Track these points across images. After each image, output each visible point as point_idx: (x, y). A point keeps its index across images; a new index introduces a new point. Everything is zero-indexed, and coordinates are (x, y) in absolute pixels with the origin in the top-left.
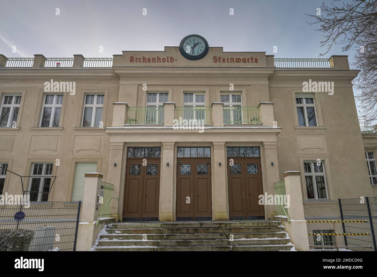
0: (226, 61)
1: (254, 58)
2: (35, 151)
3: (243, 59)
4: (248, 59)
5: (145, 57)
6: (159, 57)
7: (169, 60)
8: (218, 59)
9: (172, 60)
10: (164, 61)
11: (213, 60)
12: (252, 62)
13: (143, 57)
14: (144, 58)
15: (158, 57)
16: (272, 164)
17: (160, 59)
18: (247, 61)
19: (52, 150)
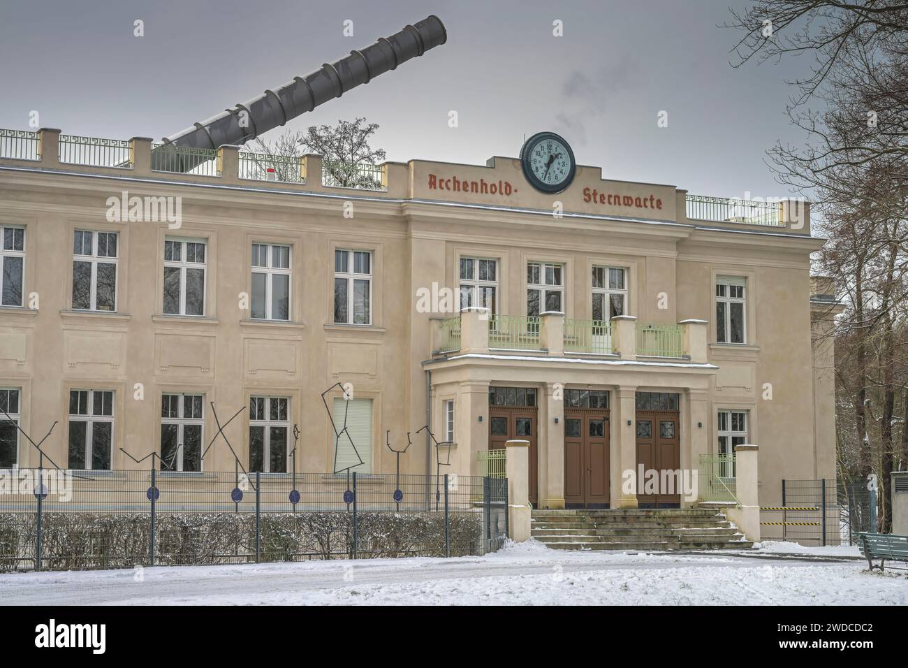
0: (606, 201)
1: (656, 198)
2: (253, 372)
3: (636, 200)
4: (646, 200)
5: (457, 179)
6: (485, 181)
7: (503, 191)
8: (591, 194)
9: (508, 189)
10: (494, 190)
11: (583, 197)
12: (652, 207)
13: (454, 178)
14: (456, 182)
15: (482, 180)
16: (700, 425)
17: (486, 185)
18: (642, 203)
19: (286, 371)
